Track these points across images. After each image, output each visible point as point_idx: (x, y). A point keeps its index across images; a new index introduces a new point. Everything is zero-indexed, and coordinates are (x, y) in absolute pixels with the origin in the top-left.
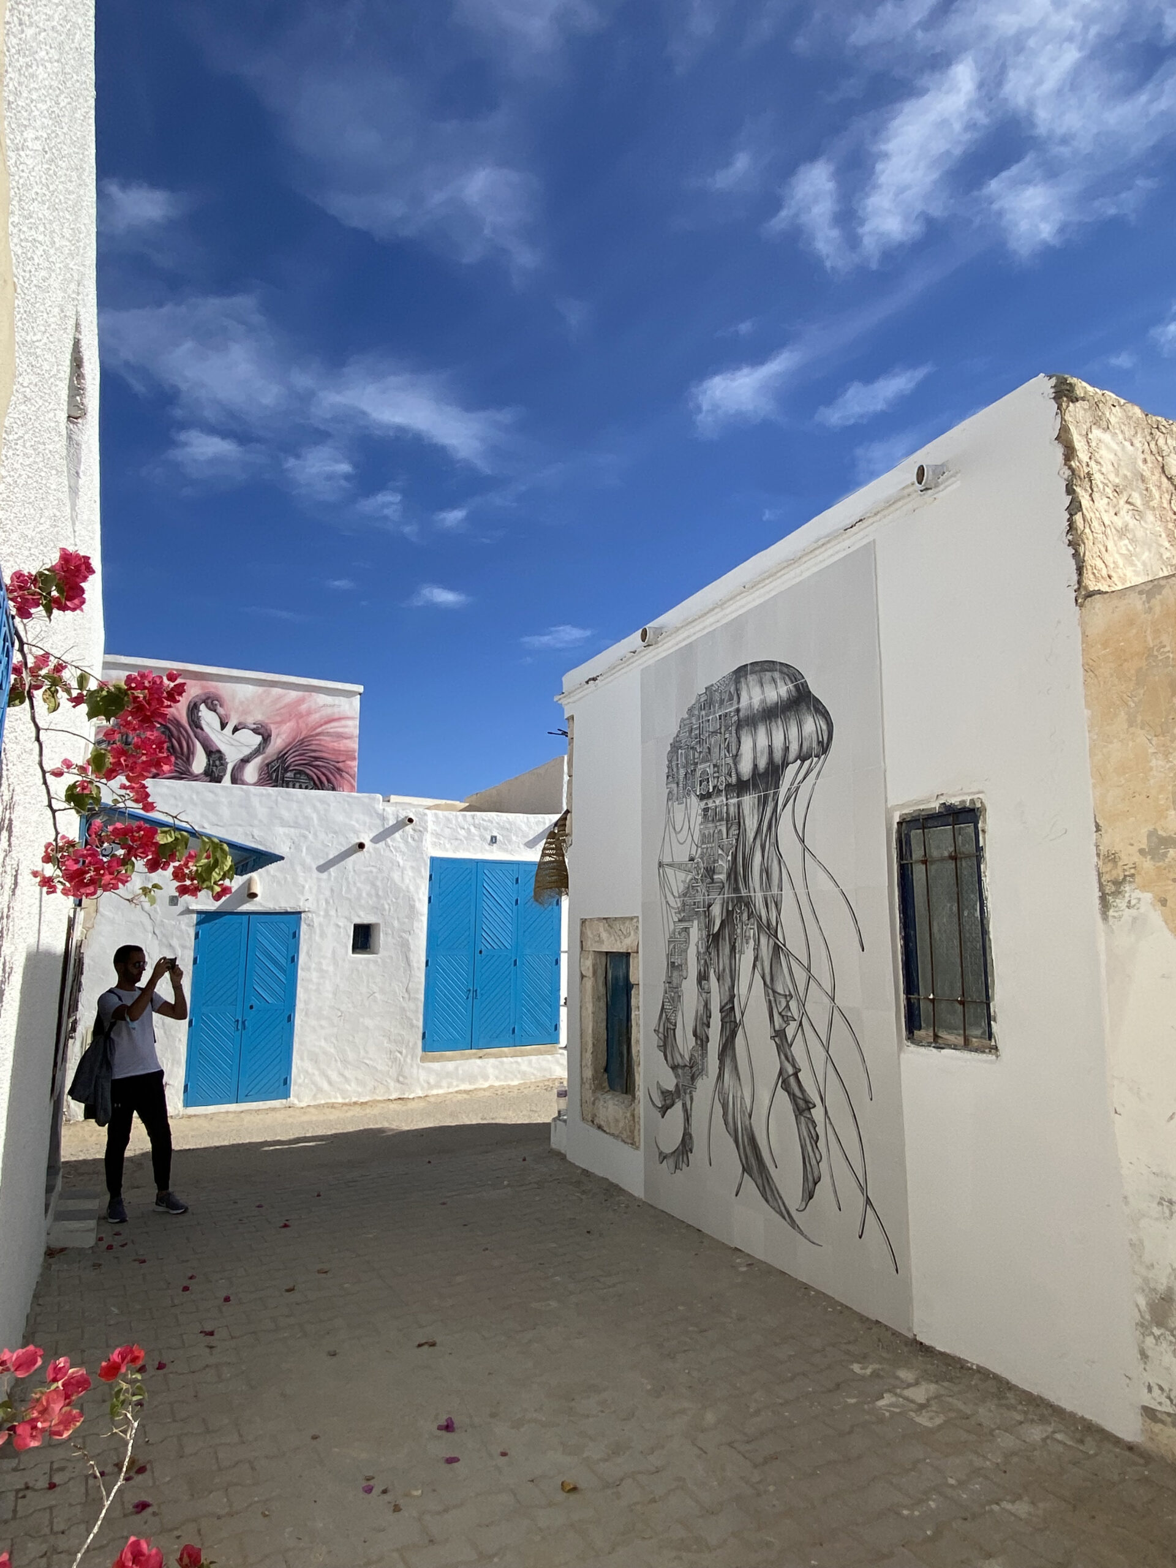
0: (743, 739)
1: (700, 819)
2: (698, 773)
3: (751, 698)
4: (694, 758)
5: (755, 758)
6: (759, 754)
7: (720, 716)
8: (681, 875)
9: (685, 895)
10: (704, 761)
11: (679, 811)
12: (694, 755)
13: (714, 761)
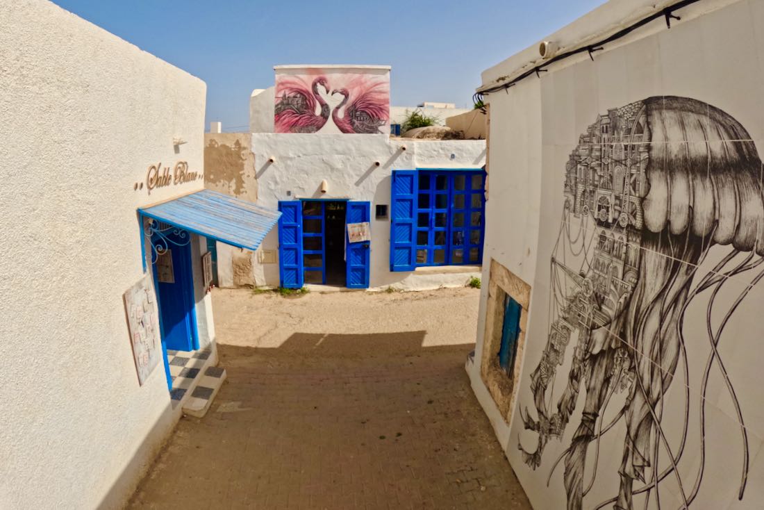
0: (654, 183)
1: (595, 243)
2: (597, 197)
3: (666, 138)
4: (594, 180)
5: (668, 213)
6: (674, 211)
7: (626, 147)
8: (571, 283)
9: (572, 301)
10: (605, 187)
11: (574, 223)
12: (594, 176)
13: (617, 193)
